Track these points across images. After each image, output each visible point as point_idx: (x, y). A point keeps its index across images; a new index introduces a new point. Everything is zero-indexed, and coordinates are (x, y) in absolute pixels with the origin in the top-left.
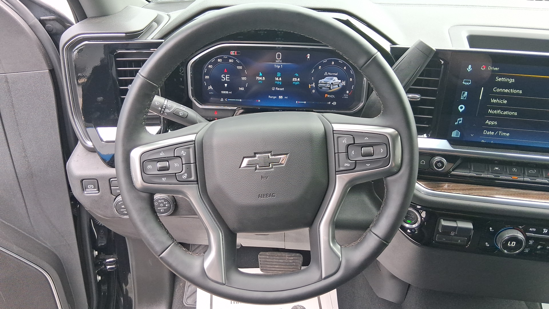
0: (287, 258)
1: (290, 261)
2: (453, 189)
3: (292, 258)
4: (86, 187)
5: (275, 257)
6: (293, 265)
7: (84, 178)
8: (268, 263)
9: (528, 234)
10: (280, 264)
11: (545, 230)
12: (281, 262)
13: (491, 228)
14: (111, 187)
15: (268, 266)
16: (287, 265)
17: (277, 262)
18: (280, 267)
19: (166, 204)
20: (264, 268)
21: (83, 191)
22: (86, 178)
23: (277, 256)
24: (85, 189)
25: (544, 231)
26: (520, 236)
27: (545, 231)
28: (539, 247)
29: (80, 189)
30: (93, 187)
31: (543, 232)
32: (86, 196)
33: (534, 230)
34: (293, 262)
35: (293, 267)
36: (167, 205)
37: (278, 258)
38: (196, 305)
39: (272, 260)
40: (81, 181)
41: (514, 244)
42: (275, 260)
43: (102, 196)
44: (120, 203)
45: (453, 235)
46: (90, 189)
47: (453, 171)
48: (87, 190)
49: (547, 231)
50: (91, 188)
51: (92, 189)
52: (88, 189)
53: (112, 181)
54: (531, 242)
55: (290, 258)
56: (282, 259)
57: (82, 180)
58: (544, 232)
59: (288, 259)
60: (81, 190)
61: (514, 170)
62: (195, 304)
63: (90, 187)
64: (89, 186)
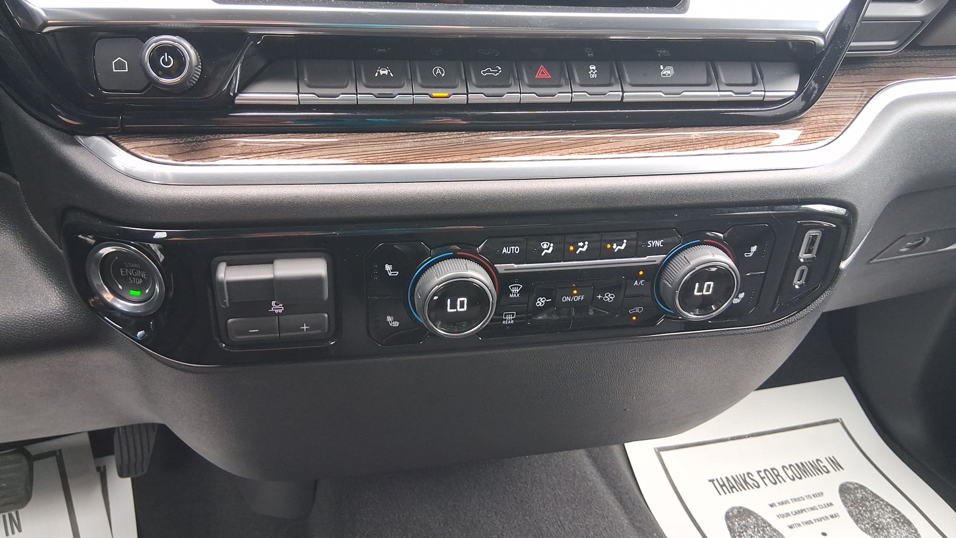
2: (247, 151)
9: (501, 267)
11: (545, 246)
13: (388, 267)
25: (544, 249)
26: (477, 274)
27: (548, 249)
28: (541, 302)
31: (543, 254)
33: (516, 249)
41: (462, 304)
45: (280, 311)
47: (241, 90)
49: (551, 249)
54: (515, 291)
58: (545, 251)
61: (438, 70)
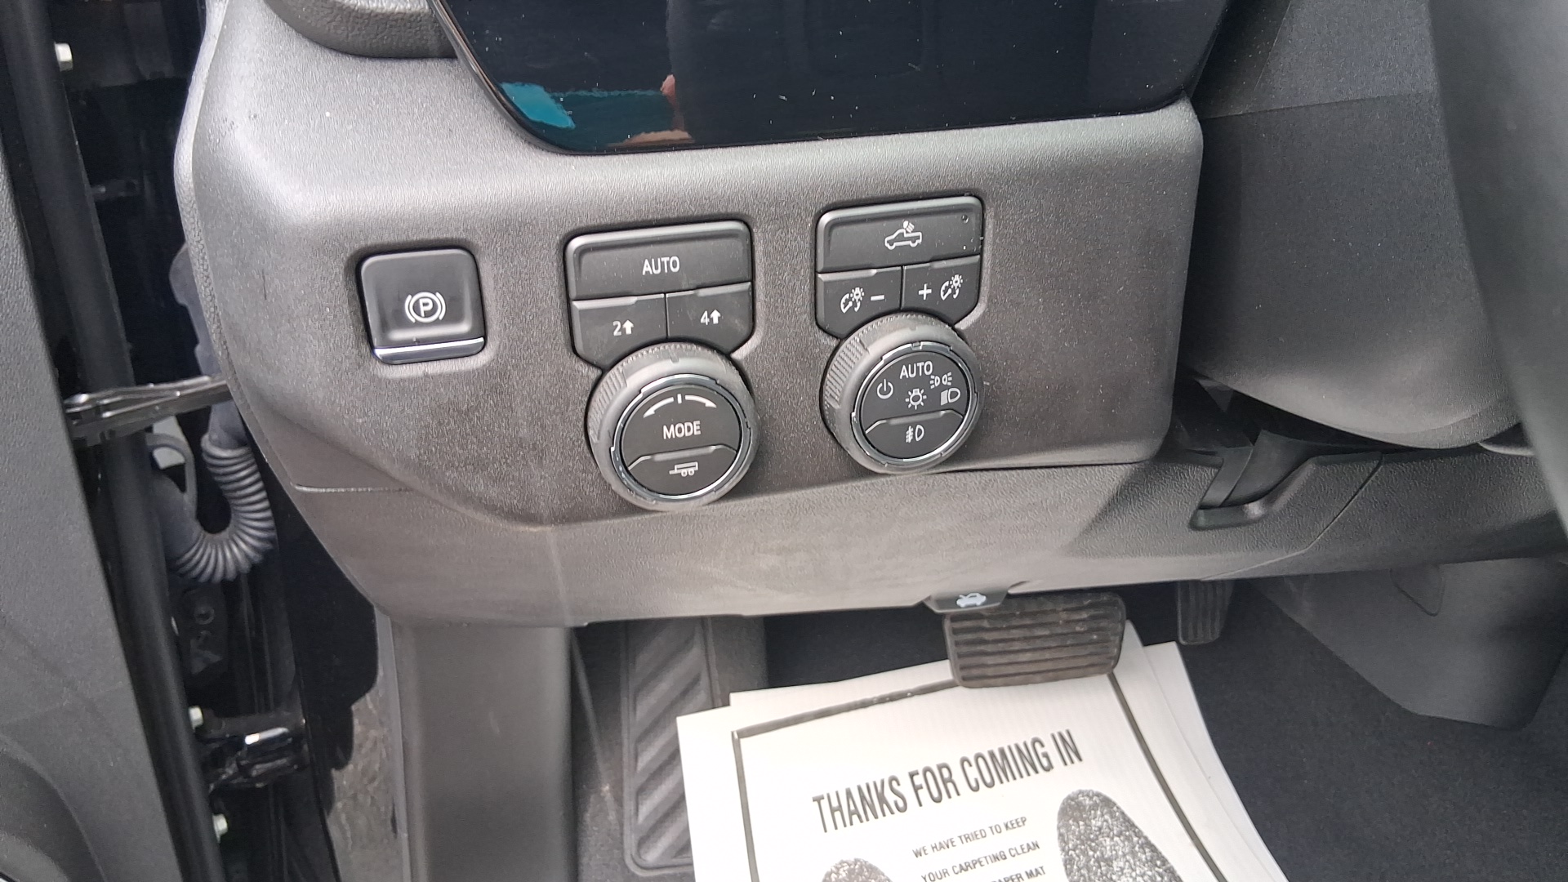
0: (1064, 616)
1: (1078, 629)
3: (1085, 615)
4: (389, 311)
5: (1015, 623)
6: (1092, 642)
7: (373, 240)
8: (989, 648)
10: (1039, 643)
12: (1039, 637)
14: (568, 301)
15: (990, 660)
16: (1067, 646)
17: (1026, 639)
18: (1037, 656)
19: (942, 388)
20: (975, 672)
21: (365, 348)
22: (389, 238)
23: (1023, 615)
24: (385, 327)
29: (347, 330)
30: (440, 313)
32: (389, 382)
34: (1091, 631)
35: (1091, 649)
36: (945, 398)
37: (1028, 622)
38: (691, 864)
39: (1004, 635)
40: (347, 269)
42: (1015, 633)
43: (504, 375)
44: (651, 412)
46: (418, 324)
48: (398, 335)
50: (428, 314)
51: (437, 322)
52: (404, 323)
53: (583, 251)
55: (1076, 617)
56: (1042, 625)
57: (359, 259)
59: (1068, 622)
60: (351, 341)
62: (686, 861)
63: (423, 309)
64: (409, 301)
